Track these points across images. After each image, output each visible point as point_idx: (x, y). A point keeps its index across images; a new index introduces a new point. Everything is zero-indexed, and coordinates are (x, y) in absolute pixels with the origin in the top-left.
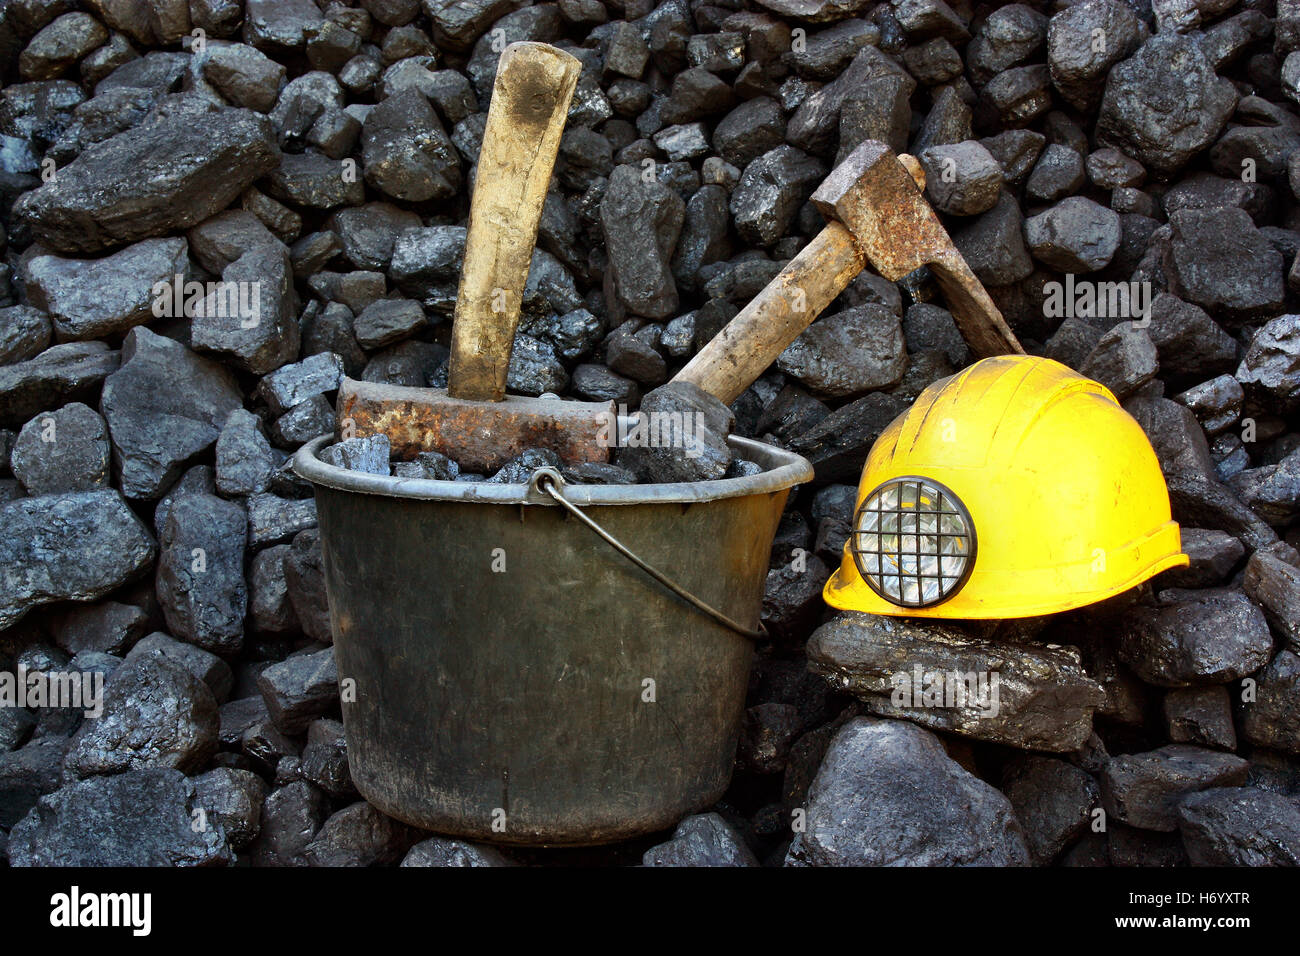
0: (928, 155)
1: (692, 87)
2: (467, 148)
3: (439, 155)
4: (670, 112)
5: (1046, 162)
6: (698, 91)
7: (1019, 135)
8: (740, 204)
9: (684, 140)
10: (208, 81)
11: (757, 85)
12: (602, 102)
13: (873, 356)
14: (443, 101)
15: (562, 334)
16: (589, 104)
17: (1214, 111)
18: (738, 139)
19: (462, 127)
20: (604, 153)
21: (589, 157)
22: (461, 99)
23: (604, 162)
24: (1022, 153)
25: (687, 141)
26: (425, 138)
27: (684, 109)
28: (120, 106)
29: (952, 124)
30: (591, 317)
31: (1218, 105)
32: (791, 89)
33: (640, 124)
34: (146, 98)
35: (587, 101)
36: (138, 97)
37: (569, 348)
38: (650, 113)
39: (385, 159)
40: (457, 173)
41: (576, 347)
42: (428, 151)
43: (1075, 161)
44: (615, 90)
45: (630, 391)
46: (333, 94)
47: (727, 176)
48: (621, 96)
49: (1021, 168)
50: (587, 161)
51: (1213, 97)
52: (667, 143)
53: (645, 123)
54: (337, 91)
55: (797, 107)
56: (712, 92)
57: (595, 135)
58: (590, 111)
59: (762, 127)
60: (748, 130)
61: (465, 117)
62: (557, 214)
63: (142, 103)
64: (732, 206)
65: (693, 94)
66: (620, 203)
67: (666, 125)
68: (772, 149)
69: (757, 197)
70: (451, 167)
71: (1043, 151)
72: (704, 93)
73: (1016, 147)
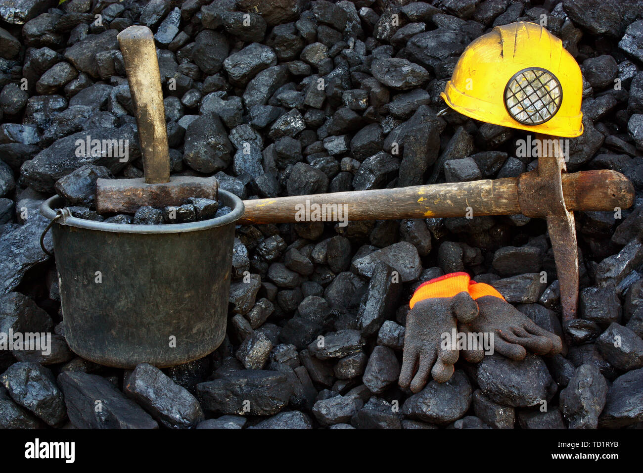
0: (447, 164)
1: (342, 118)
2: (236, 142)
3: (219, 149)
4: (331, 129)
5: (507, 166)
6: (344, 120)
7: (493, 154)
8: (357, 182)
9: (336, 144)
10: (119, 102)
11: (373, 118)
12: (300, 122)
13: (405, 267)
14: (225, 119)
15: (266, 248)
16: (293, 124)
17: (591, 145)
18: (361, 147)
19: (234, 131)
20: (297, 151)
21: (288, 153)
22: (234, 117)
23: (296, 155)
24: (495, 162)
25: (337, 145)
26: (212, 140)
27: (338, 128)
28: (75, 117)
29: (461, 146)
30: (280, 239)
31: (593, 142)
32: (387, 123)
33: (319, 132)
34: (89, 111)
35: (292, 123)
36: (84, 111)
37: (268, 255)
38: (324, 127)
39: (191, 152)
40: (229, 156)
41: (272, 255)
42: (214, 147)
43: (520, 166)
44: (307, 115)
45: (294, 279)
46: (177, 109)
47: (353, 167)
48: (310, 119)
49: (494, 170)
50: (287, 155)
51: (591, 138)
52: (329, 146)
53: (322, 132)
54: (179, 108)
55: (389, 132)
56: (352, 121)
57: (294, 140)
58: (293, 128)
59: (372, 142)
60: (365, 143)
61: (236, 126)
62: (270, 184)
63: (86, 114)
64: (353, 183)
65: (342, 121)
66: (295, 182)
67: (330, 135)
68: (374, 154)
69: (365, 180)
70: (225, 154)
71: (505, 161)
72: (347, 121)
73: (492, 160)
